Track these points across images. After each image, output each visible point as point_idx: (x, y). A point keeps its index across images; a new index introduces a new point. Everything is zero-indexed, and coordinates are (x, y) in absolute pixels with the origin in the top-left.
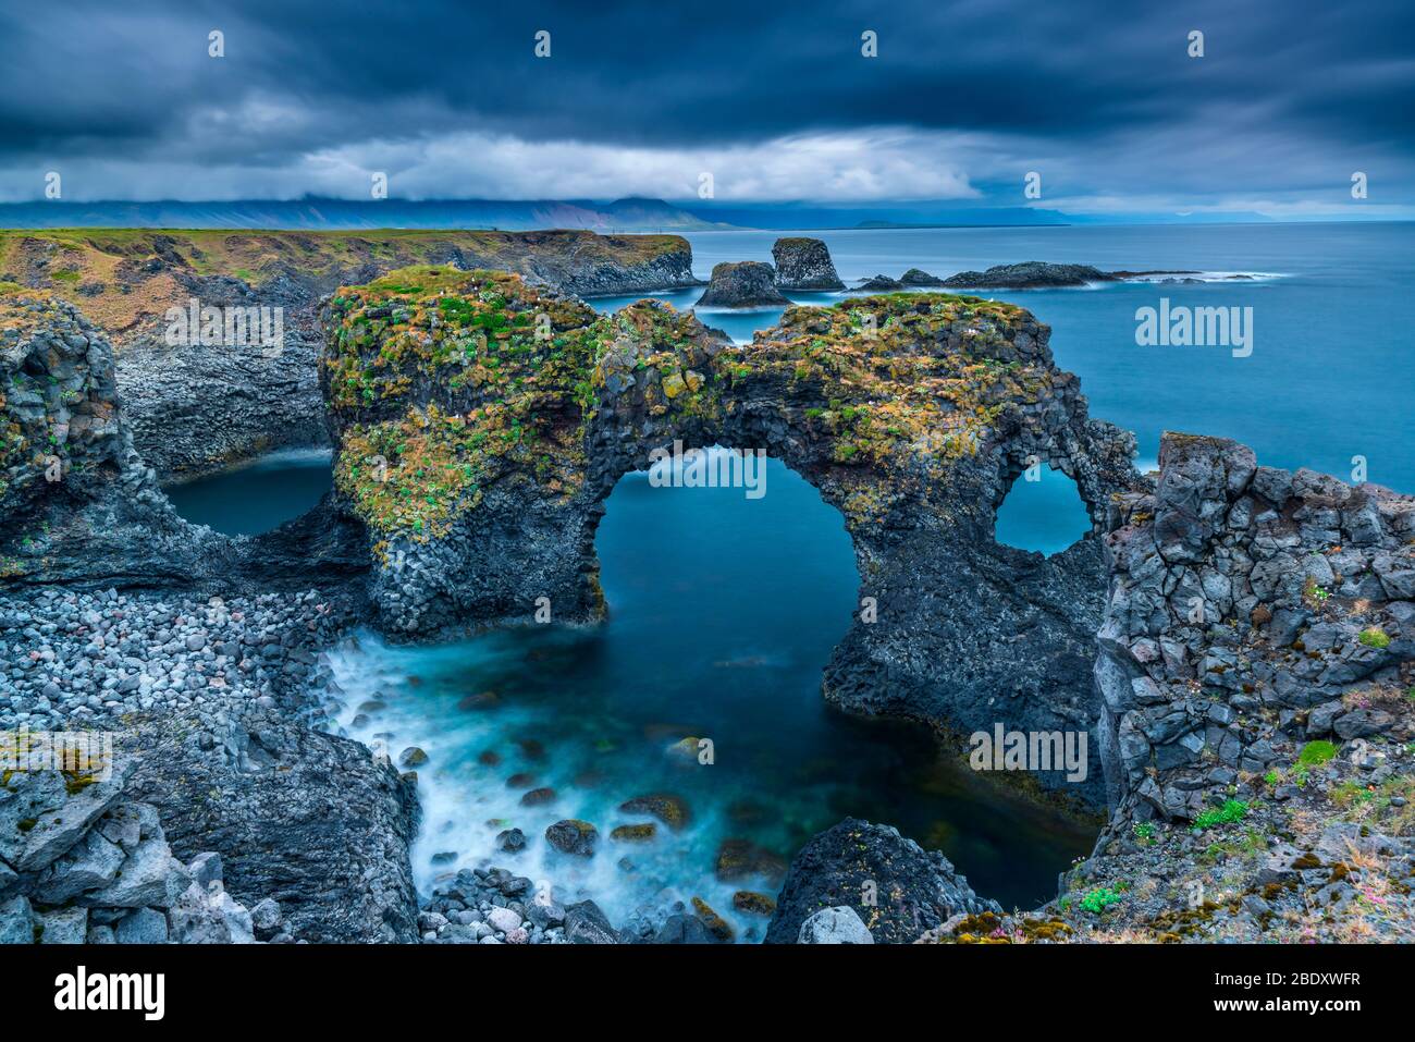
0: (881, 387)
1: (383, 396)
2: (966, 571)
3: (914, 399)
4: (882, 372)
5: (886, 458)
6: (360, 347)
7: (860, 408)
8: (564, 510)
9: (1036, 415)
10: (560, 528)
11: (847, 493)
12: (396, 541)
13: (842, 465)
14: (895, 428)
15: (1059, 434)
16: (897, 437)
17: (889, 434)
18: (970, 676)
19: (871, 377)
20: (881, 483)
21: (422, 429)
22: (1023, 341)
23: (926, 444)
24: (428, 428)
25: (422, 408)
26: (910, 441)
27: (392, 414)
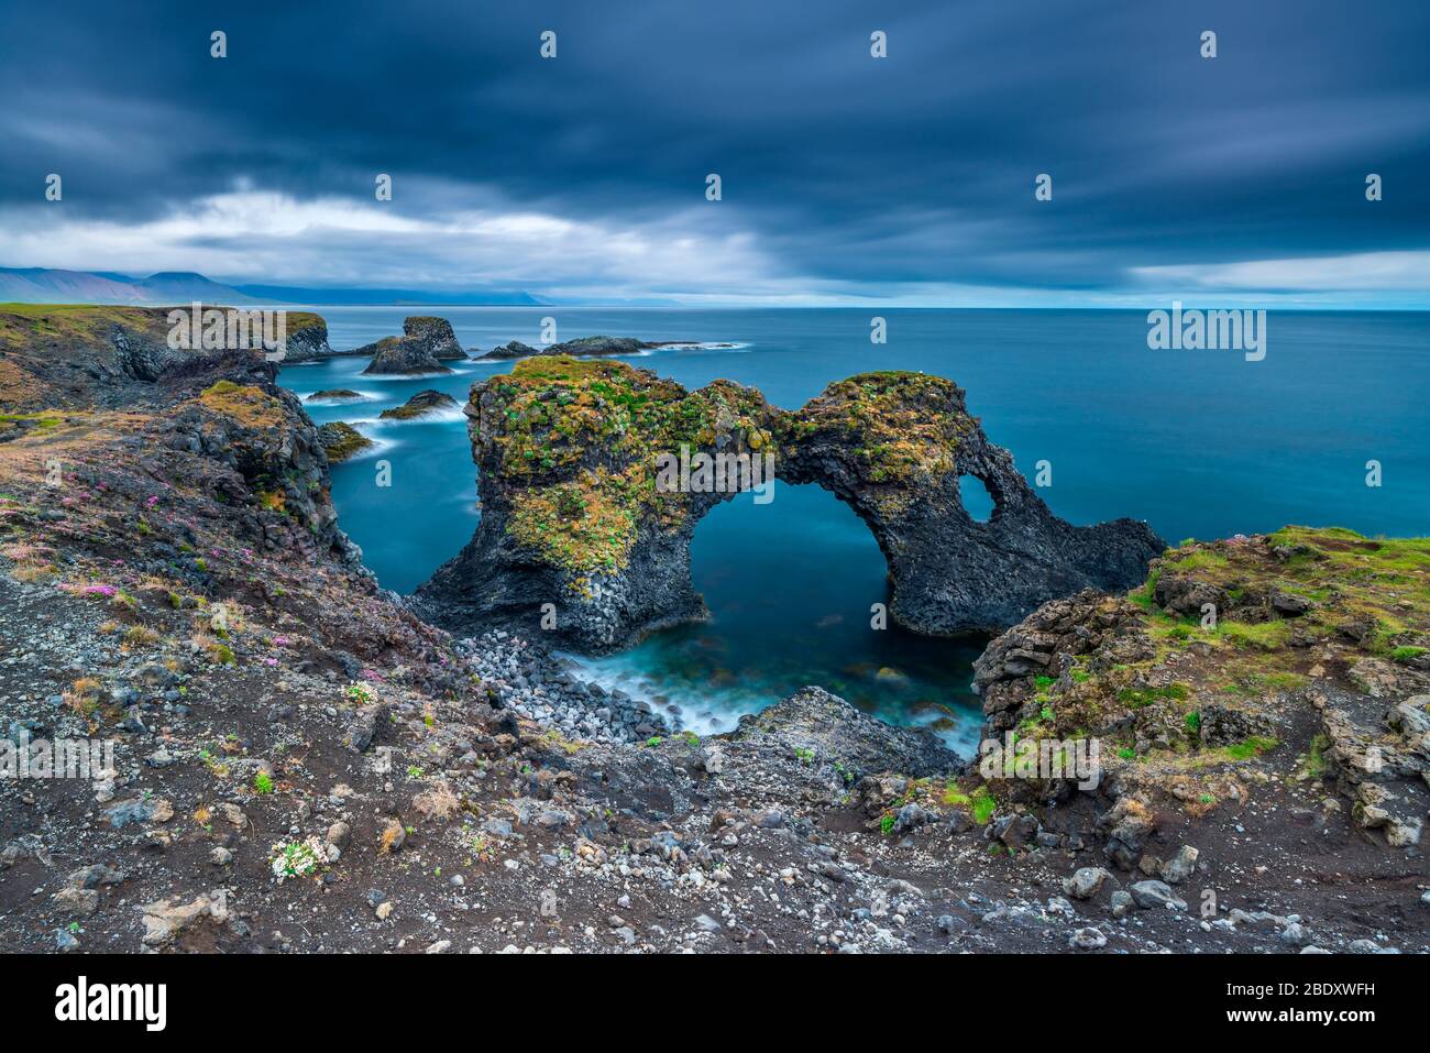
0: (892, 432)
1: (561, 463)
2: (967, 539)
3: (913, 438)
4: (891, 422)
5: (906, 477)
6: (533, 425)
7: (884, 446)
8: (674, 537)
9: (968, 443)
10: (672, 551)
11: (879, 502)
12: (592, 577)
13: (874, 484)
14: (909, 457)
15: (979, 453)
16: (912, 463)
17: (906, 461)
18: (1001, 599)
19: (885, 427)
20: (901, 493)
21: (592, 487)
22: (954, 399)
23: (926, 466)
24: (597, 487)
25: (592, 470)
26: (919, 465)
27: (566, 478)
